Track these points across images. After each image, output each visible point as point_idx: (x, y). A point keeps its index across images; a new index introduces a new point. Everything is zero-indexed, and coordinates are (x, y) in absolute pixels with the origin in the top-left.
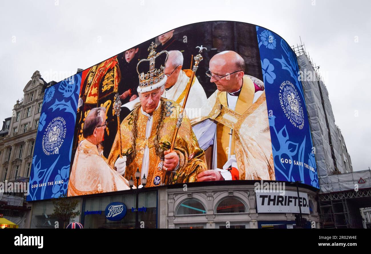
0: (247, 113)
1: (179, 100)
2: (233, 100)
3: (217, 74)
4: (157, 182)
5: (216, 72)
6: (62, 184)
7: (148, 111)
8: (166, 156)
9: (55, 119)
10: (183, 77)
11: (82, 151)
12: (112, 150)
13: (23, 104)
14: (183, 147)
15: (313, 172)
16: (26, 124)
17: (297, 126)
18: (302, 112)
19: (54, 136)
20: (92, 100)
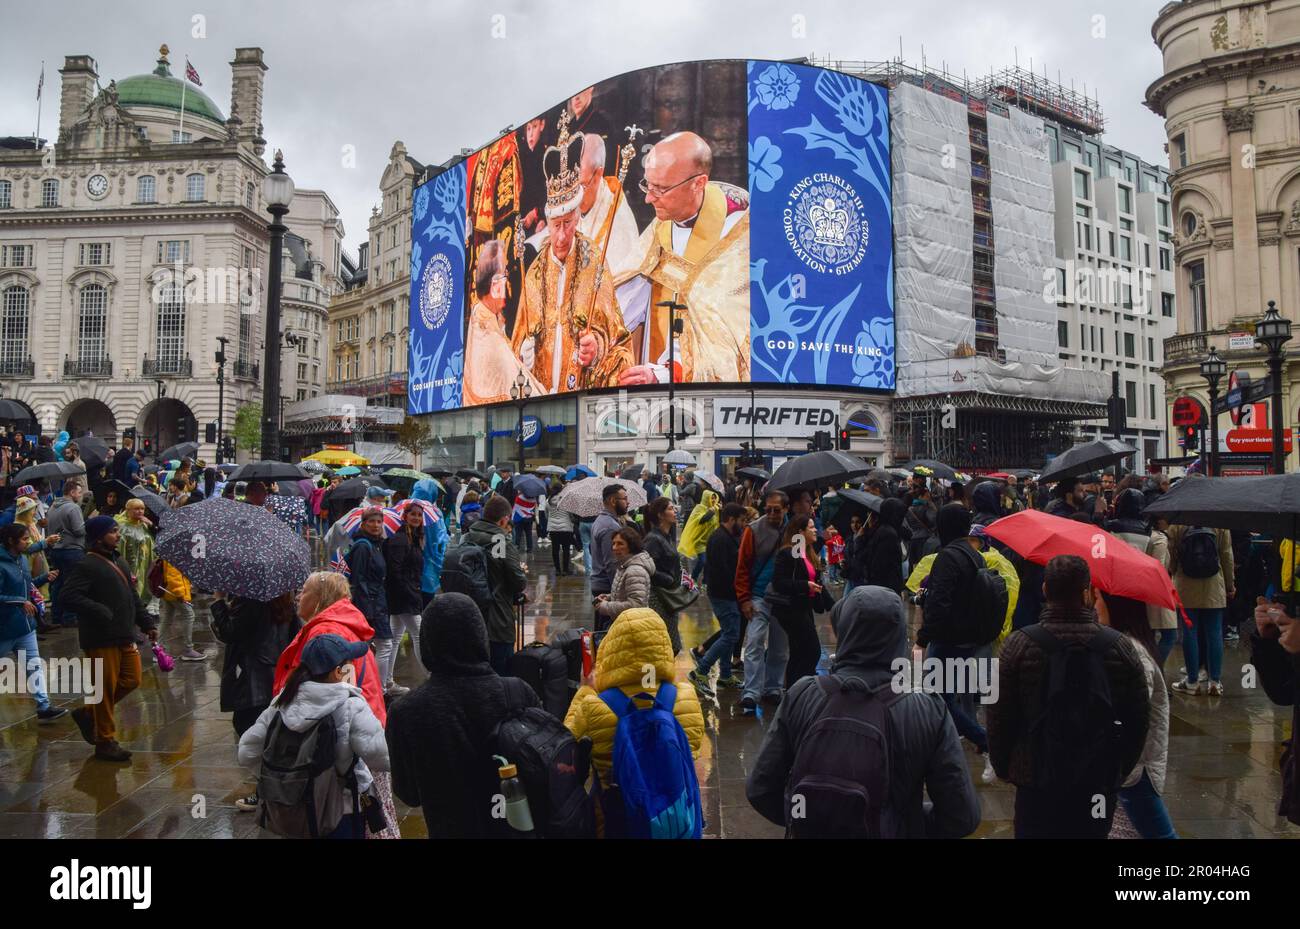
0: (707, 261)
1: (599, 238)
2: (682, 235)
3: (657, 186)
4: (572, 384)
5: (655, 182)
7: (559, 255)
8: (582, 341)
9: (434, 258)
10: (605, 191)
11: (477, 325)
12: (517, 324)
13: (384, 218)
14: (602, 326)
15: (872, 358)
16: (393, 262)
17: (827, 270)
18: (861, 233)
19: (437, 293)
20: (485, 223)
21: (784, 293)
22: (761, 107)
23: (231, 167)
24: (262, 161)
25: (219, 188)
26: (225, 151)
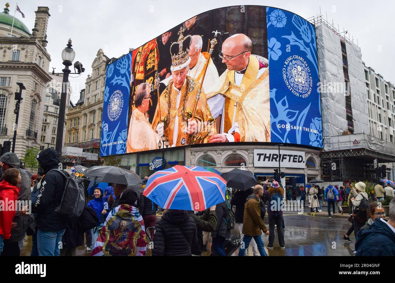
0: (251, 88)
1: (199, 78)
2: (239, 77)
3: (228, 56)
4: (183, 142)
5: (227, 54)
6: (123, 144)
7: (177, 87)
8: (189, 123)
9: (115, 92)
10: (202, 59)
11: (135, 118)
12: (155, 117)
13: (92, 78)
14: (200, 116)
15: (315, 134)
16: (95, 96)
17: (299, 95)
18: (310, 81)
19: (116, 105)
20: (140, 76)
21: (284, 104)
22: (272, 26)
23: (33, 48)
24: (45, 49)
25: (26, 56)
26: (30, 41)
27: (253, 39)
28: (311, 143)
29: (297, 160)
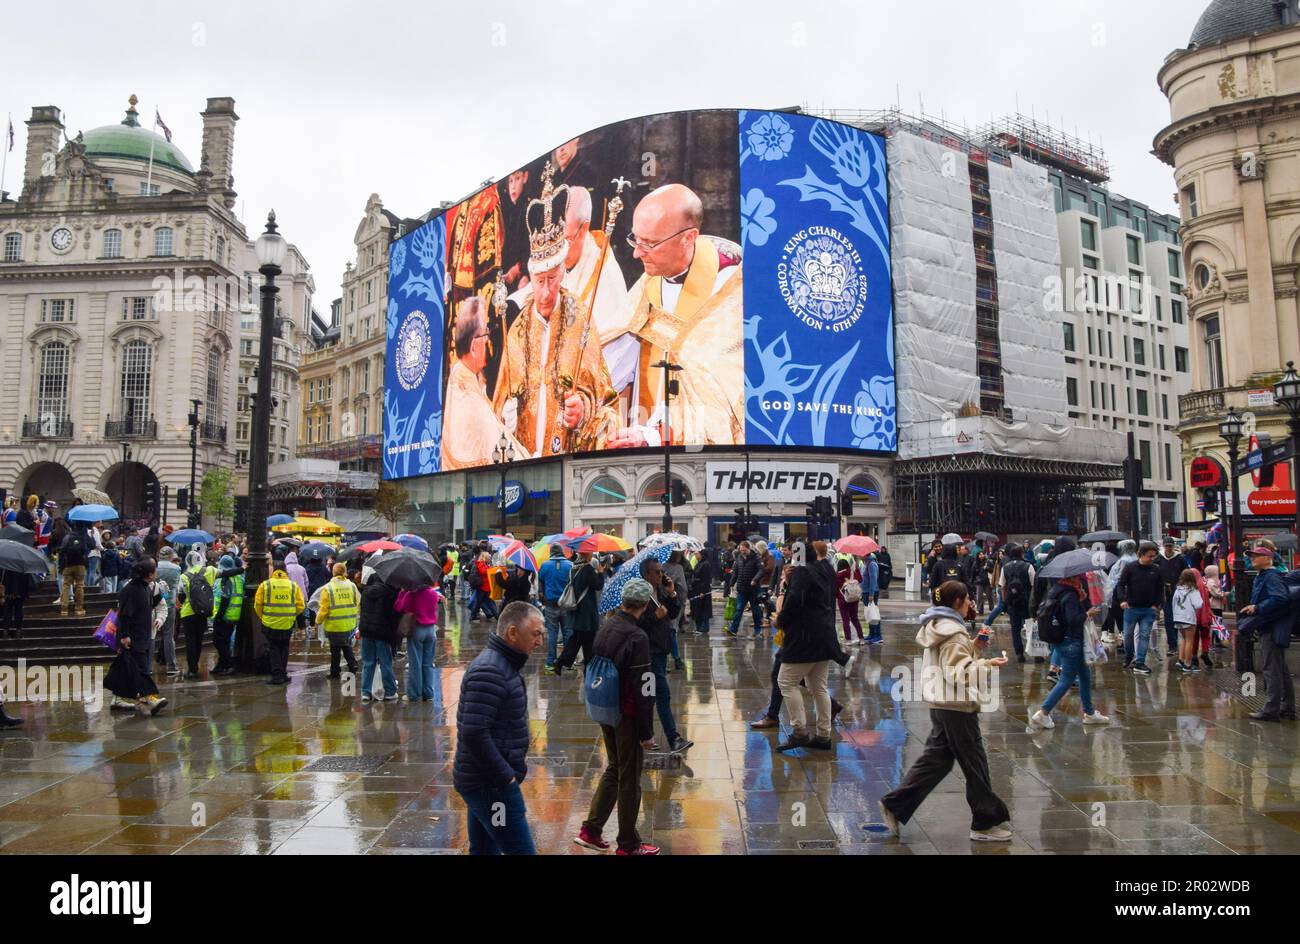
0: (698, 318)
1: (585, 295)
2: (673, 291)
3: (646, 240)
4: (556, 448)
6: (433, 448)
7: (543, 312)
8: (567, 402)
9: (412, 315)
10: (591, 246)
11: (456, 385)
12: (498, 385)
13: (357, 274)
14: (588, 387)
15: (872, 418)
16: (368, 320)
17: (824, 327)
18: (859, 287)
19: (414, 351)
20: (465, 279)
21: (779, 351)
22: (753, 158)
23: (201, 221)
24: (232, 214)
25: (188, 242)
26: (195, 204)
27: (705, 195)
28: (855, 443)
29: (816, 484)
